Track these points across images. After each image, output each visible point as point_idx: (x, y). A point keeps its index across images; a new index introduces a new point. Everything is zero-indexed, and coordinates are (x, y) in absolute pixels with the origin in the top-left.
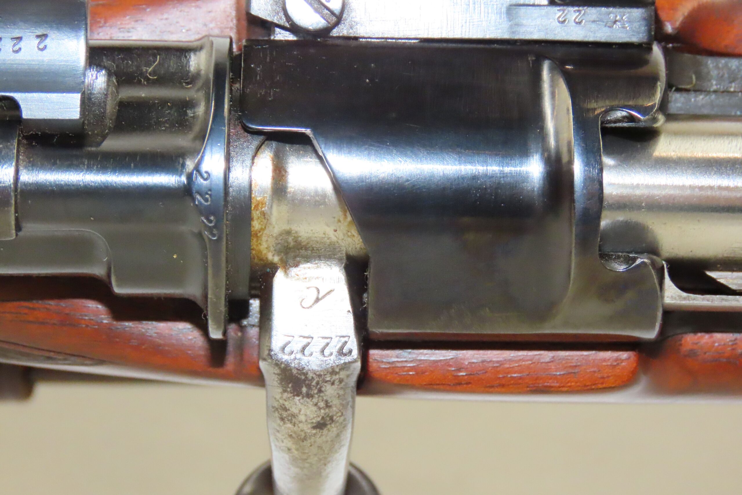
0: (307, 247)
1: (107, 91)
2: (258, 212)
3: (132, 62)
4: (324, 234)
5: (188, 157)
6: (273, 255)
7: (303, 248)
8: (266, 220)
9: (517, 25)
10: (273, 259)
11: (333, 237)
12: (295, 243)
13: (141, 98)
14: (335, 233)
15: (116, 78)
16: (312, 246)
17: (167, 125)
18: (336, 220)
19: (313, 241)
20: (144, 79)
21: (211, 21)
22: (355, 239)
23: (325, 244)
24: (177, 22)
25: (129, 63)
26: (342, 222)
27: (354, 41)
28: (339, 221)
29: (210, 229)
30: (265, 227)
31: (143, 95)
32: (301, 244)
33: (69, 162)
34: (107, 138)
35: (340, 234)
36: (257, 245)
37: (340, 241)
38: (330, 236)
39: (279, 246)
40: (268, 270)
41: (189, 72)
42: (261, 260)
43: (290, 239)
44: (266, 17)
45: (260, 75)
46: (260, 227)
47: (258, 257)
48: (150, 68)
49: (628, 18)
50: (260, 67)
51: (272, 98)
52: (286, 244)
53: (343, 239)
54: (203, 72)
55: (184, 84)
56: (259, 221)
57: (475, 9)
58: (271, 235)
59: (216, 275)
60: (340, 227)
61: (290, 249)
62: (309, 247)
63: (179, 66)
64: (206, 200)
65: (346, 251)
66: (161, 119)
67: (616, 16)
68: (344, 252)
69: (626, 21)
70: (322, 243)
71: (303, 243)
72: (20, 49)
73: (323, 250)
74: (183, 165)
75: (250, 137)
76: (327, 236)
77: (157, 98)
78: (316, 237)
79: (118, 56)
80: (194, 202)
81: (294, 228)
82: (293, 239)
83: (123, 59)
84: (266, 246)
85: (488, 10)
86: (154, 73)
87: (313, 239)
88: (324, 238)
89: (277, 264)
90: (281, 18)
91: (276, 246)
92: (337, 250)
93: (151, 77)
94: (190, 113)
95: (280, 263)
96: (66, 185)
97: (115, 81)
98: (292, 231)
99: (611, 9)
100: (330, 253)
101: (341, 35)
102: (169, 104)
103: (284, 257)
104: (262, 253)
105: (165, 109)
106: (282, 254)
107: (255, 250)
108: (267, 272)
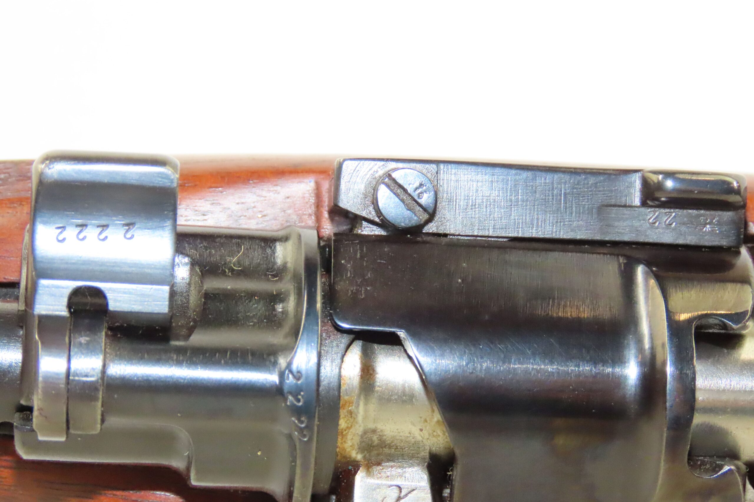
0: (391, 445)
1: (190, 280)
2: (345, 411)
3: (216, 251)
4: (410, 433)
5: (280, 356)
6: (357, 453)
7: (387, 447)
8: (353, 419)
9: (608, 226)
10: (356, 457)
11: (418, 435)
12: (379, 442)
13: (227, 290)
14: (421, 433)
15: (200, 269)
16: (396, 444)
17: (255, 320)
18: (423, 419)
19: (397, 440)
20: (229, 270)
21: (290, 207)
22: (440, 439)
23: (410, 443)
24: (254, 207)
25: (212, 252)
26: (429, 422)
27: (445, 238)
28: (426, 421)
29: (301, 430)
30: (351, 426)
31: (229, 287)
32: (385, 443)
33: (157, 357)
34: (195, 331)
35: (425, 434)
36: (342, 443)
37: (424, 441)
38: (415, 436)
39: (363, 444)
40: (350, 467)
41: (275, 263)
42: (345, 457)
43: (375, 438)
44: (355, 211)
45: (350, 272)
46: (346, 425)
47: (341, 454)
48: (233, 258)
49: (718, 221)
50: (350, 263)
51: (363, 296)
52: (370, 443)
53: (428, 439)
54: (289, 265)
55: (270, 276)
56: (346, 419)
57: (566, 209)
58: (357, 433)
59: (304, 475)
60: (426, 427)
61: (374, 447)
62: (393, 446)
63: (263, 257)
64: (299, 401)
65: (430, 450)
66: (249, 314)
67: (707, 219)
68: (428, 451)
69: (717, 225)
70: (407, 442)
71: (387, 441)
72: (106, 237)
73: (407, 448)
74: (275, 363)
75: (339, 335)
76: (412, 435)
77: (244, 291)
78: (401, 436)
79: (200, 244)
80: (286, 403)
81: (380, 426)
82: (378, 438)
83: (206, 248)
84: (351, 444)
85: (580, 210)
86: (239, 263)
87: (398, 438)
88: (410, 437)
89: (360, 462)
90: (370, 213)
91: (360, 444)
92: (421, 449)
93: (235, 268)
94: (279, 308)
95: (362, 461)
96: (155, 380)
97: (198, 270)
98: (377, 429)
99: (702, 212)
100: (414, 452)
101: (431, 231)
102: (256, 298)
103: (367, 455)
104: (346, 450)
105: (251, 303)
106: (366, 452)
107: (339, 448)
108: (349, 469)
